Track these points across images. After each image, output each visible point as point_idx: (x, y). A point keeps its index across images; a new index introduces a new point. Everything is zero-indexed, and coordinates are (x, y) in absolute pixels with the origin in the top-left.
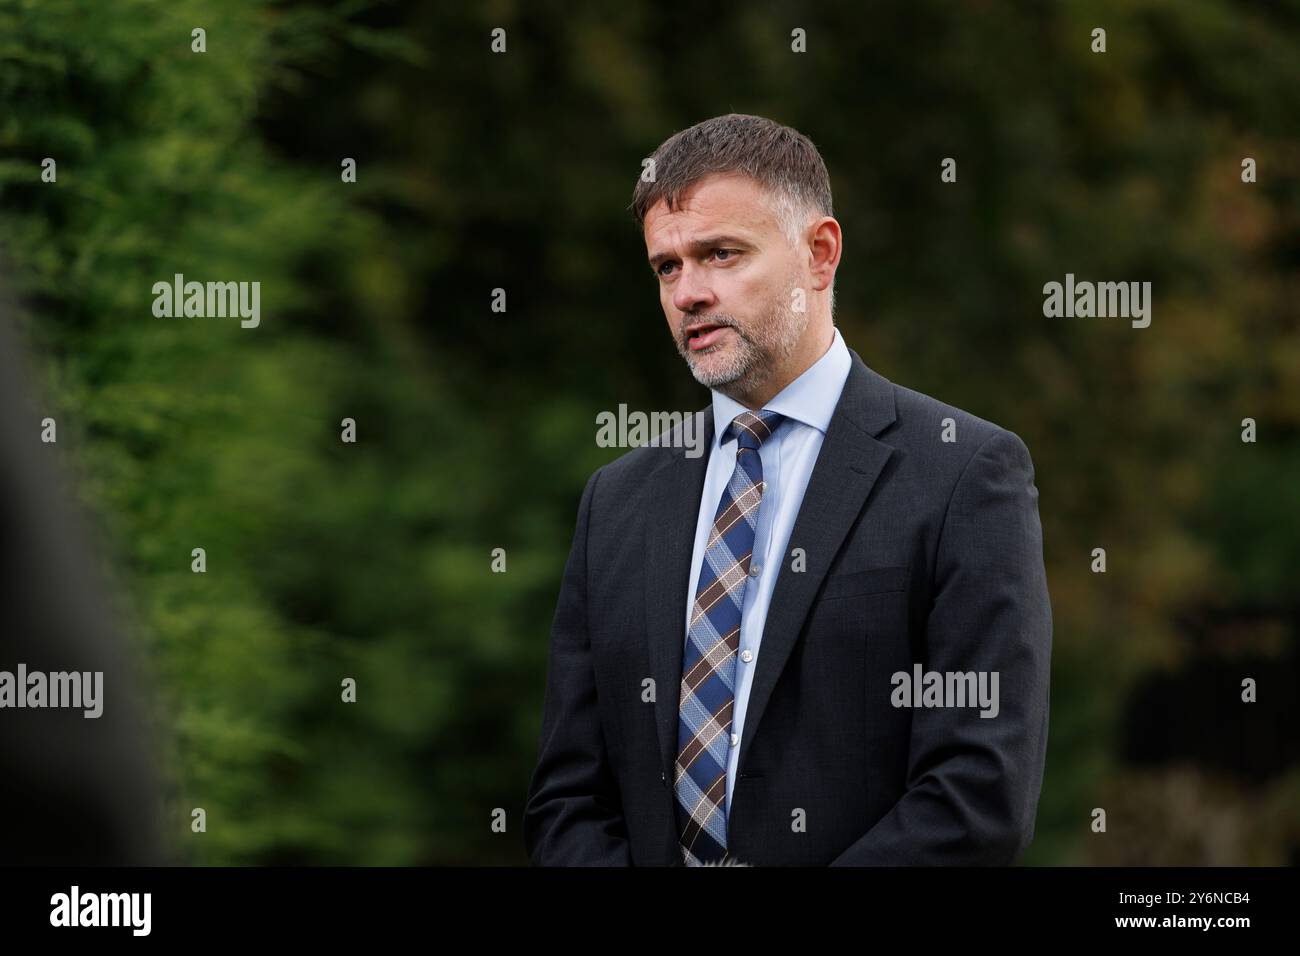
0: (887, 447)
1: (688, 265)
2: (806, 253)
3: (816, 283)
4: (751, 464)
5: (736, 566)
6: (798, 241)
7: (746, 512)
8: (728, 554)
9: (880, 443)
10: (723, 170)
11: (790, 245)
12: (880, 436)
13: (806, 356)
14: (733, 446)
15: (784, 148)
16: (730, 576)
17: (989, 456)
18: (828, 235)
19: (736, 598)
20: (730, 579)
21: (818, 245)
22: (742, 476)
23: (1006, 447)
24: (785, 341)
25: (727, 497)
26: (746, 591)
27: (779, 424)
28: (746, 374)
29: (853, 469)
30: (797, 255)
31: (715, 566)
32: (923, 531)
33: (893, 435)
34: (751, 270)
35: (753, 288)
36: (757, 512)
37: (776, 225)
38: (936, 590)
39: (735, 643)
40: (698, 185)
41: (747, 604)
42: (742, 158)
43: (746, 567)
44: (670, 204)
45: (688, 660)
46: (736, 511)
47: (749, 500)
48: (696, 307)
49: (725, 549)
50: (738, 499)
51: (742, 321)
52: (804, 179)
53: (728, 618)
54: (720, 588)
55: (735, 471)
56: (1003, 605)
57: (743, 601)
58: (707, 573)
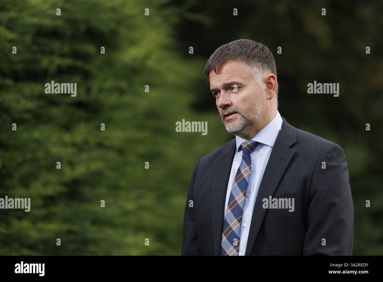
0: (293, 151)
1: (222, 92)
2: (264, 86)
3: (268, 97)
4: (247, 160)
5: (241, 194)
6: (260, 82)
7: (245, 176)
8: (239, 190)
9: (291, 150)
10: (233, 59)
11: (258, 84)
12: (291, 147)
13: (266, 121)
14: (241, 152)
15: (256, 50)
16: (239, 198)
17: (328, 153)
18: (272, 81)
19: (241, 205)
20: (239, 199)
21: (269, 84)
22: (244, 163)
23: (334, 149)
24: (257, 117)
25: (239, 171)
26: (244, 203)
27: (257, 145)
28: (243, 128)
29: (281, 159)
30: (260, 88)
31: (234, 194)
32: (305, 180)
33: (296, 146)
34: (244, 93)
35: (244, 100)
36: (249, 176)
37: (252, 78)
38: (311, 200)
39: (240, 221)
40: (225, 64)
41: (245, 207)
42: (240, 54)
43: (245, 195)
44: (216, 71)
45: (225, 226)
46: (242, 175)
47: (246, 171)
48: (225, 107)
49: (238, 188)
50: (242, 171)
51: (241, 111)
52: (263, 61)
53: (239, 213)
54: (236, 202)
55: (242, 162)
56: (333, 205)
57: (244, 206)
58: (232, 197)
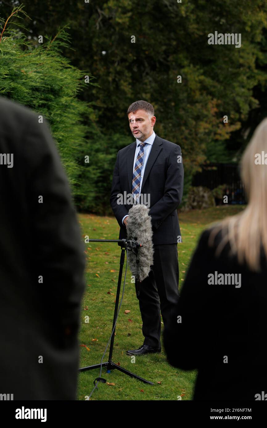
0: (161, 147)
2: (151, 121)
3: (152, 125)
4: (142, 150)
5: (140, 164)
6: (150, 119)
7: (141, 156)
8: (139, 162)
9: (160, 147)
10: (141, 109)
12: (160, 146)
13: (150, 135)
14: (140, 147)
16: (139, 165)
17: (175, 149)
18: (154, 119)
19: (140, 169)
20: (140, 166)
22: (141, 151)
24: (147, 133)
25: (139, 154)
26: (141, 167)
27: (146, 144)
29: (156, 150)
31: (137, 164)
32: (166, 159)
33: (162, 146)
36: (143, 156)
37: (148, 117)
38: (168, 167)
39: (140, 175)
43: (142, 164)
44: (133, 113)
45: (134, 177)
46: (140, 156)
47: (142, 155)
49: (138, 161)
50: (140, 155)
51: (141, 130)
53: (139, 171)
54: (138, 167)
57: (141, 168)
58: (136, 165)
